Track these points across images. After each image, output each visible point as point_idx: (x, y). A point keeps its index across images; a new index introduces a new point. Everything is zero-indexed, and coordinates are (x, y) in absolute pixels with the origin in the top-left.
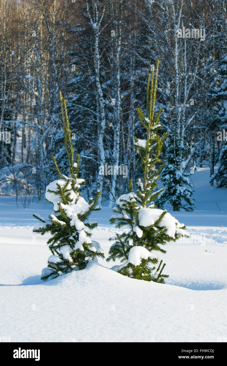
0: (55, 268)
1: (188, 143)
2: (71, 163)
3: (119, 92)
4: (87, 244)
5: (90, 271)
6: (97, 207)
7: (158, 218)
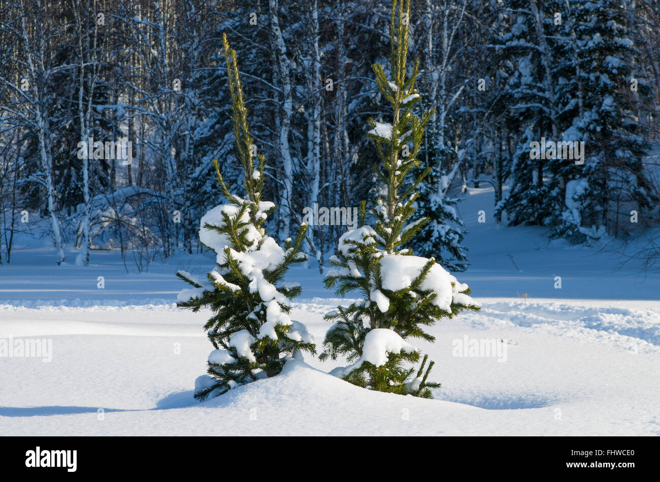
0: (221, 376)
1: (451, 141)
2: (249, 172)
3: (316, 45)
4: (283, 327)
5: (290, 377)
6: (301, 255)
7: (418, 274)
